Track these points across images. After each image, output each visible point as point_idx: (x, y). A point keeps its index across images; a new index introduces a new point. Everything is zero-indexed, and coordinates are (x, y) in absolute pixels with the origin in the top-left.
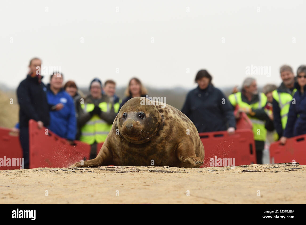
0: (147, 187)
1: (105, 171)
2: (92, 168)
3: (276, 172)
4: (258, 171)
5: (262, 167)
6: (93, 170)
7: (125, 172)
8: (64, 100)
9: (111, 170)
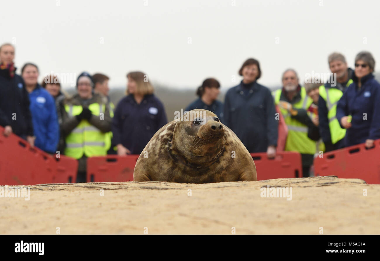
0: (132, 207)
1: (83, 189)
2: (66, 184)
3: (305, 187)
4: (282, 186)
5: (288, 182)
6: (66, 187)
7: (109, 189)
8: (41, 100)
9: (91, 187)
